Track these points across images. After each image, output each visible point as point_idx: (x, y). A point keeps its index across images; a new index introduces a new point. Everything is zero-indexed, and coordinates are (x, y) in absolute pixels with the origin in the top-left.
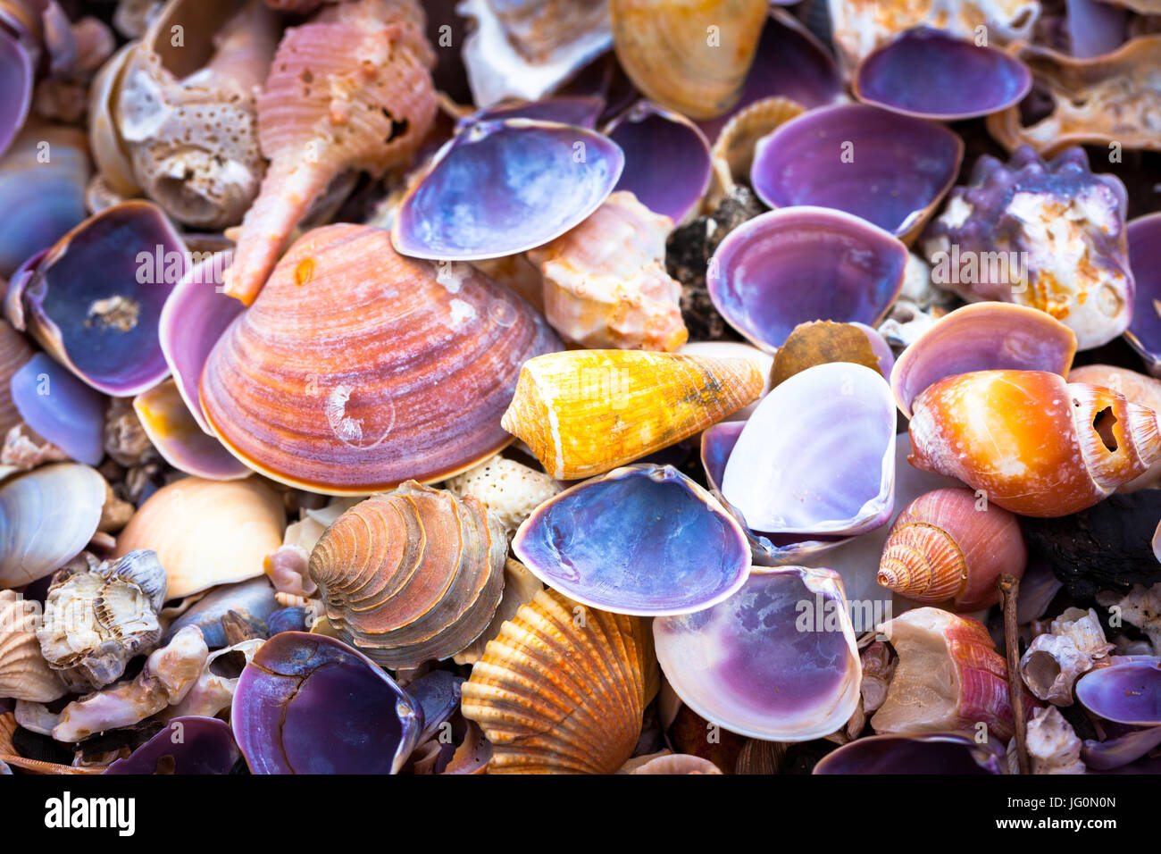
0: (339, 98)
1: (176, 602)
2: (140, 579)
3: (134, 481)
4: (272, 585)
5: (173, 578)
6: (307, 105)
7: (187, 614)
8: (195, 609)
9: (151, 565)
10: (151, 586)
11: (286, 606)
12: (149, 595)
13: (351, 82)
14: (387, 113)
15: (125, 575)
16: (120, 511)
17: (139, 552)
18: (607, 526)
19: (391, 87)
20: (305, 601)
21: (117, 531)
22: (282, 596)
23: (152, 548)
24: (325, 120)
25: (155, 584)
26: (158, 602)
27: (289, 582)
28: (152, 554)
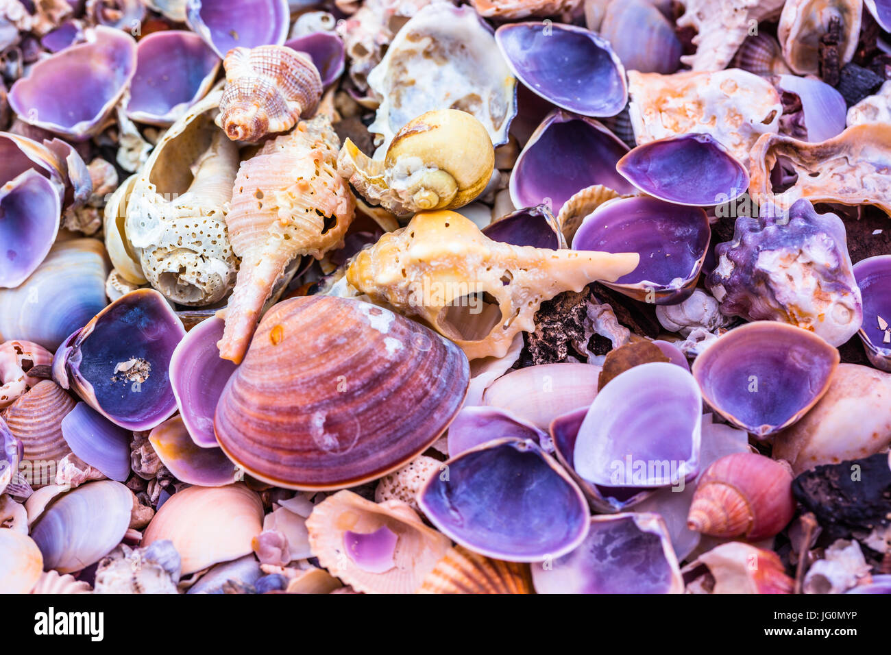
0: (284, 207)
1: (189, 576)
2: (162, 561)
3: (153, 491)
4: (257, 560)
5: (186, 559)
6: (263, 215)
7: (197, 584)
8: (202, 581)
9: (169, 551)
10: (170, 566)
11: (268, 574)
12: (169, 572)
13: (290, 194)
14: (319, 213)
15: (151, 559)
16: (144, 513)
17: (160, 541)
18: (482, 479)
19: (319, 194)
20: (283, 569)
21: (143, 527)
22: (266, 567)
23: (169, 539)
24: (276, 224)
25: (172, 565)
26: (176, 577)
27: (271, 555)
28: (169, 543)
